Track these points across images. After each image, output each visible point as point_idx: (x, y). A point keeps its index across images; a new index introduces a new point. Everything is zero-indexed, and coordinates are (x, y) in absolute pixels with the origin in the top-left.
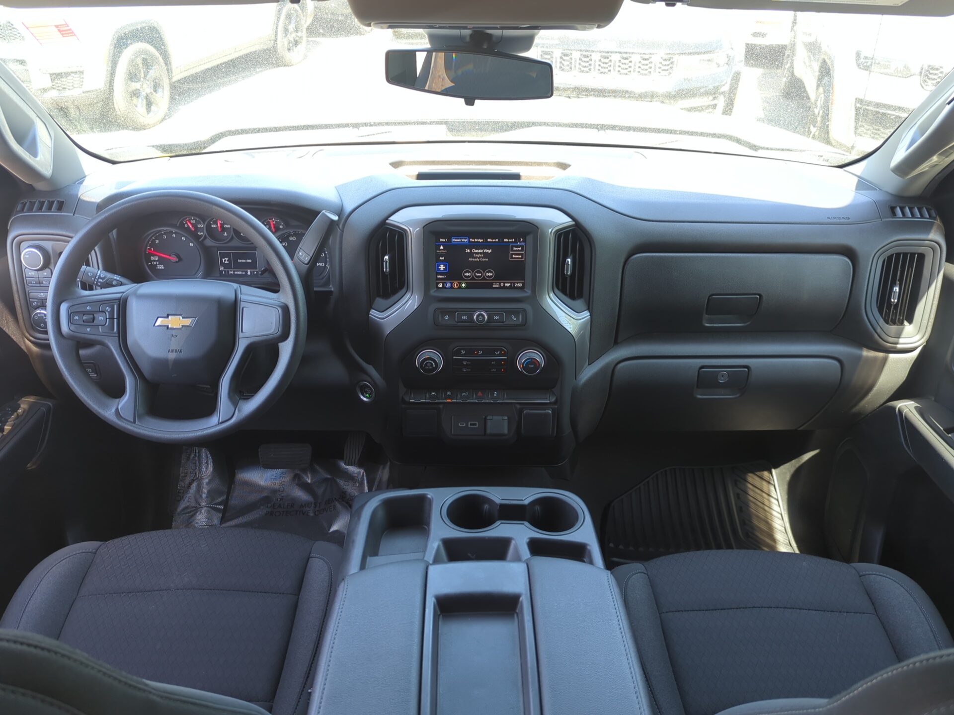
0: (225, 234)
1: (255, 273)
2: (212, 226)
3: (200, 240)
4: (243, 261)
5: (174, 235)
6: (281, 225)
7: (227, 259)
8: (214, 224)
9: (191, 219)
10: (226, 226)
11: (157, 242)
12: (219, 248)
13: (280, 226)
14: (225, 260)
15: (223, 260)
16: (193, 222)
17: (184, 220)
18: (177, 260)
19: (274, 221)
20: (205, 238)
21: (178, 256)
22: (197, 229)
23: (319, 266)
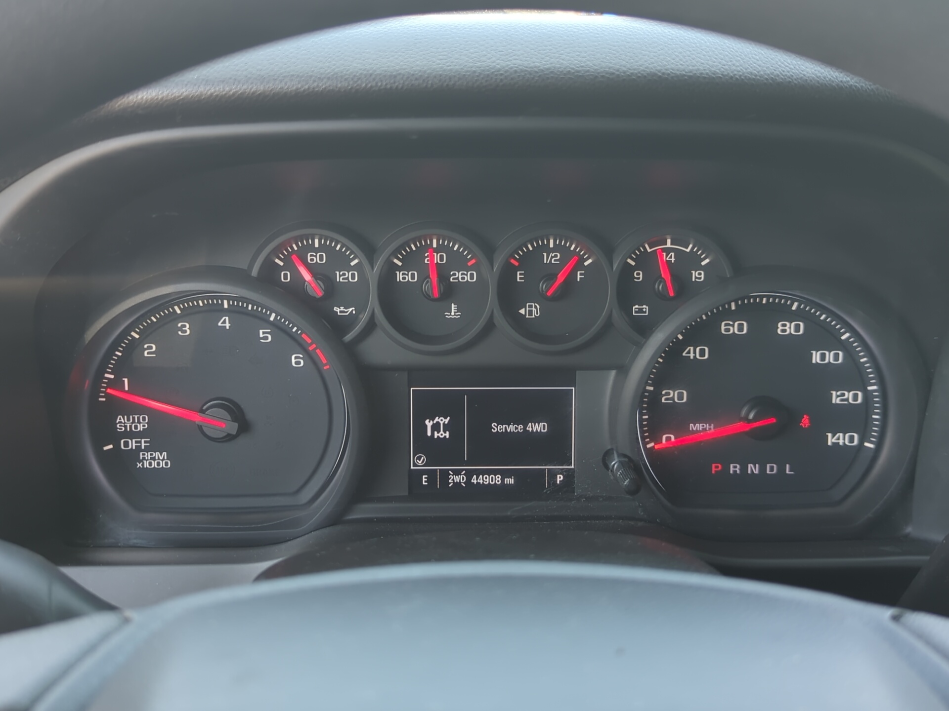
0: (454, 311)
1: (560, 478)
2: (400, 276)
3: (348, 338)
4: (511, 428)
5: (225, 322)
6: (699, 267)
7: (443, 421)
8: (404, 268)
9: (311, 248)
10: (459, 275)
11: (150, 350)
12: (415, 374)
13: (695, 274)
14: (436, 427)
15: (429, 424)
16: (313, 258)
17: (276, 252)
18: (232, 427)
19: (668, 251)
20: (371, 326)
21: (236, 412)
22: (332, 290)
23: (836, 445)
